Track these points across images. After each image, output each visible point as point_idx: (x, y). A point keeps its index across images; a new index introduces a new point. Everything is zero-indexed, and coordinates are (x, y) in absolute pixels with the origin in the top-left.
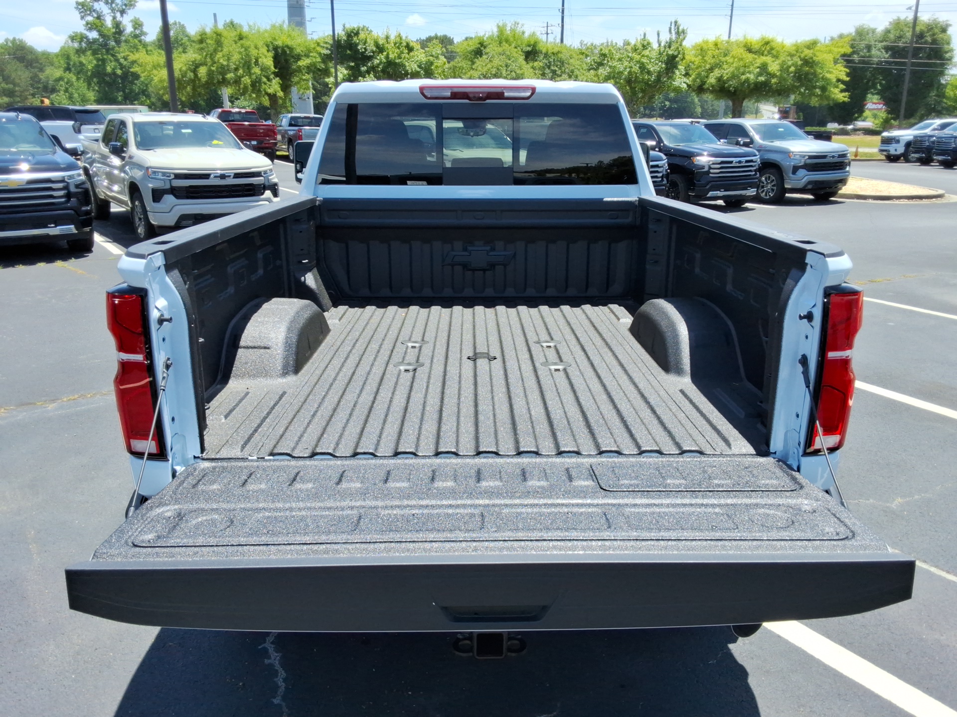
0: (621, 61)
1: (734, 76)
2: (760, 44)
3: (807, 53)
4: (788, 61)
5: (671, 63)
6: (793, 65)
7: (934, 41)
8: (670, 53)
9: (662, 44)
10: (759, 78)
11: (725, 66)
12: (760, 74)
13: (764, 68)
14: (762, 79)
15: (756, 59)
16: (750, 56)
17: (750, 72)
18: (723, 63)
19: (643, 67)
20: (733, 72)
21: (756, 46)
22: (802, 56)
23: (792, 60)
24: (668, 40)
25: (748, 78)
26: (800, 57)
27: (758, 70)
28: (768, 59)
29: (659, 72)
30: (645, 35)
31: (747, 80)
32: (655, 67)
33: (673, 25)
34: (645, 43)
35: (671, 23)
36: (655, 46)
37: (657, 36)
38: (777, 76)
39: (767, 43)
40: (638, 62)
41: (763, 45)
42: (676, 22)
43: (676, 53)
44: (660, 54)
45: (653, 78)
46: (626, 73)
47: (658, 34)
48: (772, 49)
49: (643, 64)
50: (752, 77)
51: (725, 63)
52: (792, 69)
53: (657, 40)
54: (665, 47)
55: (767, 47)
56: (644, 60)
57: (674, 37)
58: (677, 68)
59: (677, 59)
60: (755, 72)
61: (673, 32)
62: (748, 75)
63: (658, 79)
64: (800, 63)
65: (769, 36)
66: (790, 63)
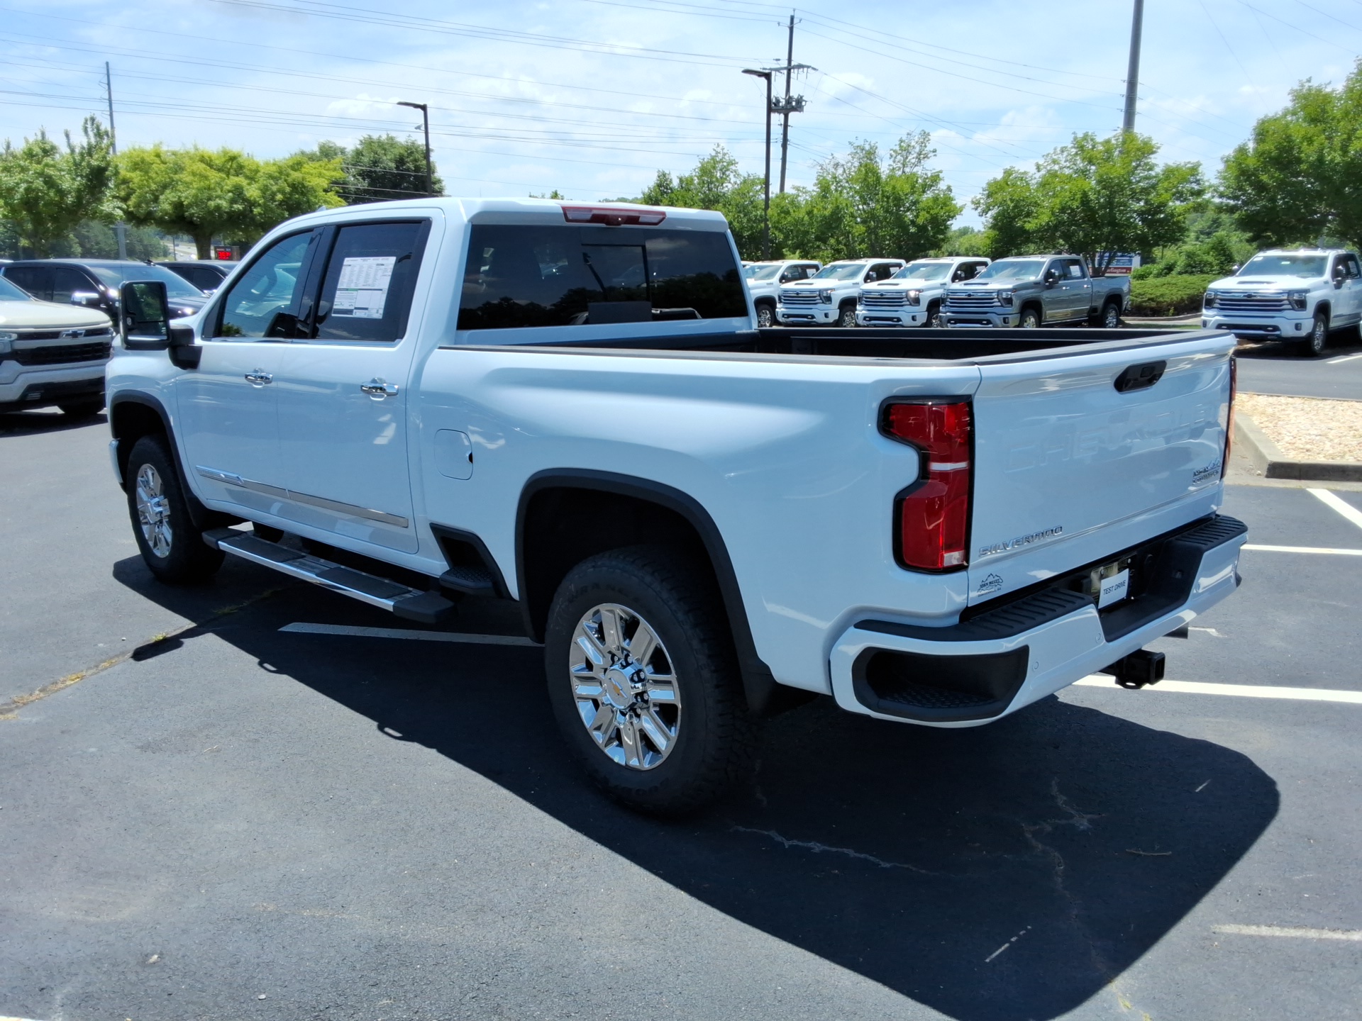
0: (9, 171)
1: (197, 202)
2: (223, 160)
3: (295, 175)
4: (272, 185)
5: (97, 178)
6: (279, 191)
7: (417, 169)
8: (94, 163)
9: (77, 150)
10: (235, 206)
11: (180, 187)
12: (233, 201)
13: (238, 193)
14: (238, 207)
15: (225, 179)
16: (214, 176)
17: (220, 197)
18: (177, 183)
19: (50, 182)
20: (196, 196)
21: (217, 162)
22: (290, 180)
23: (276, 184)
24: (85, 145)
25: (219, 204)
26: (286, 180)
27: (230, 194)
28: (241, 180)
29: (79, 191)
30: (43, 134)
31: (218, 208)
32: (69, 183)
33: (89, 123)
34: (48, 147)
35: (86, 120)
36: (65, 150)
37: (65, 138)
38: (259, 205)
39: (233, 159)
40: (41, 174)
41: (227, 161)
42: (93, 120)
43: (103, 164)
44: (77, 165)
45: (70, 200)
46: (22, 190)
47: (67, 136)
48: (241, 167)
49: (50, 177)
50: (224, 204)
51: (179, 183)
52: (279, 197)
53: (66, 144)
54: (82, 154)
55: (232, 164)
56: (51, 172)
57: (93, 140)
58: (107, 186)
59: (107, 173)
60: (227, 197)
61: (91, 134)
62: (218, 201)
63: (79, 203)
64: (288, 189)
65: (234, 148)
66: (275, 188)
